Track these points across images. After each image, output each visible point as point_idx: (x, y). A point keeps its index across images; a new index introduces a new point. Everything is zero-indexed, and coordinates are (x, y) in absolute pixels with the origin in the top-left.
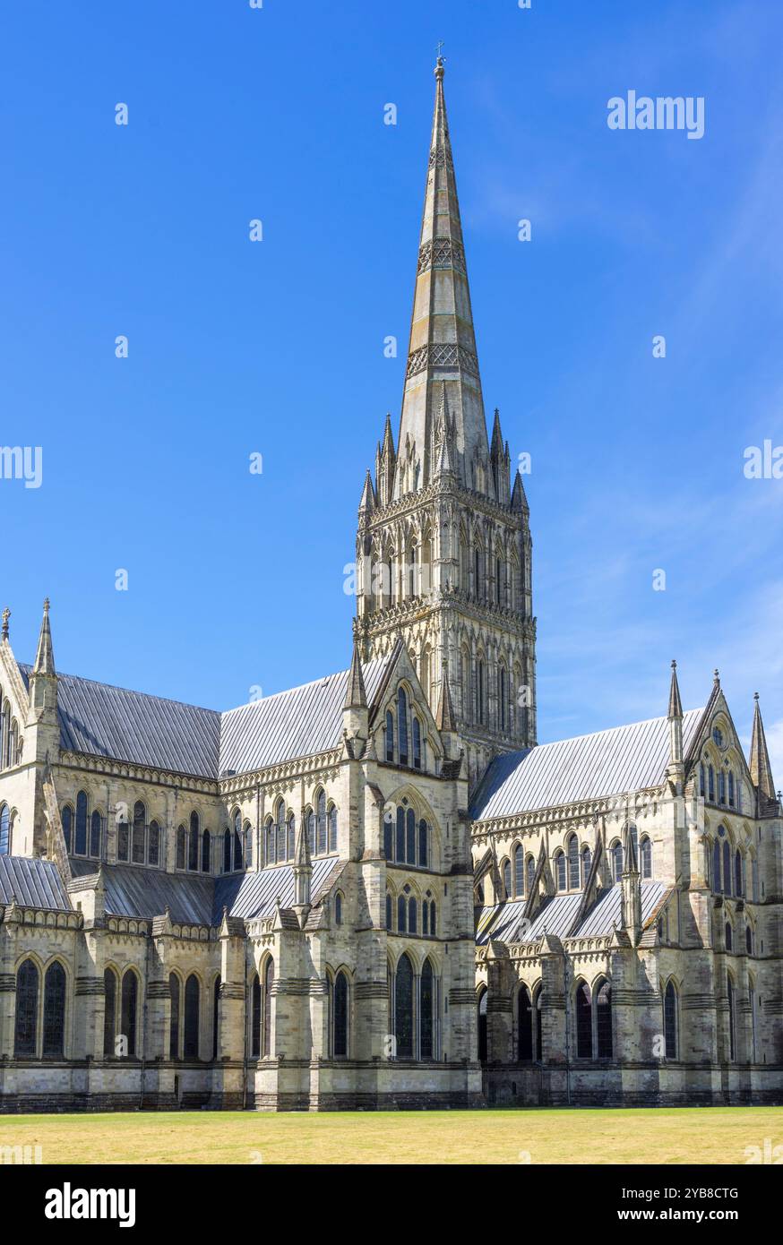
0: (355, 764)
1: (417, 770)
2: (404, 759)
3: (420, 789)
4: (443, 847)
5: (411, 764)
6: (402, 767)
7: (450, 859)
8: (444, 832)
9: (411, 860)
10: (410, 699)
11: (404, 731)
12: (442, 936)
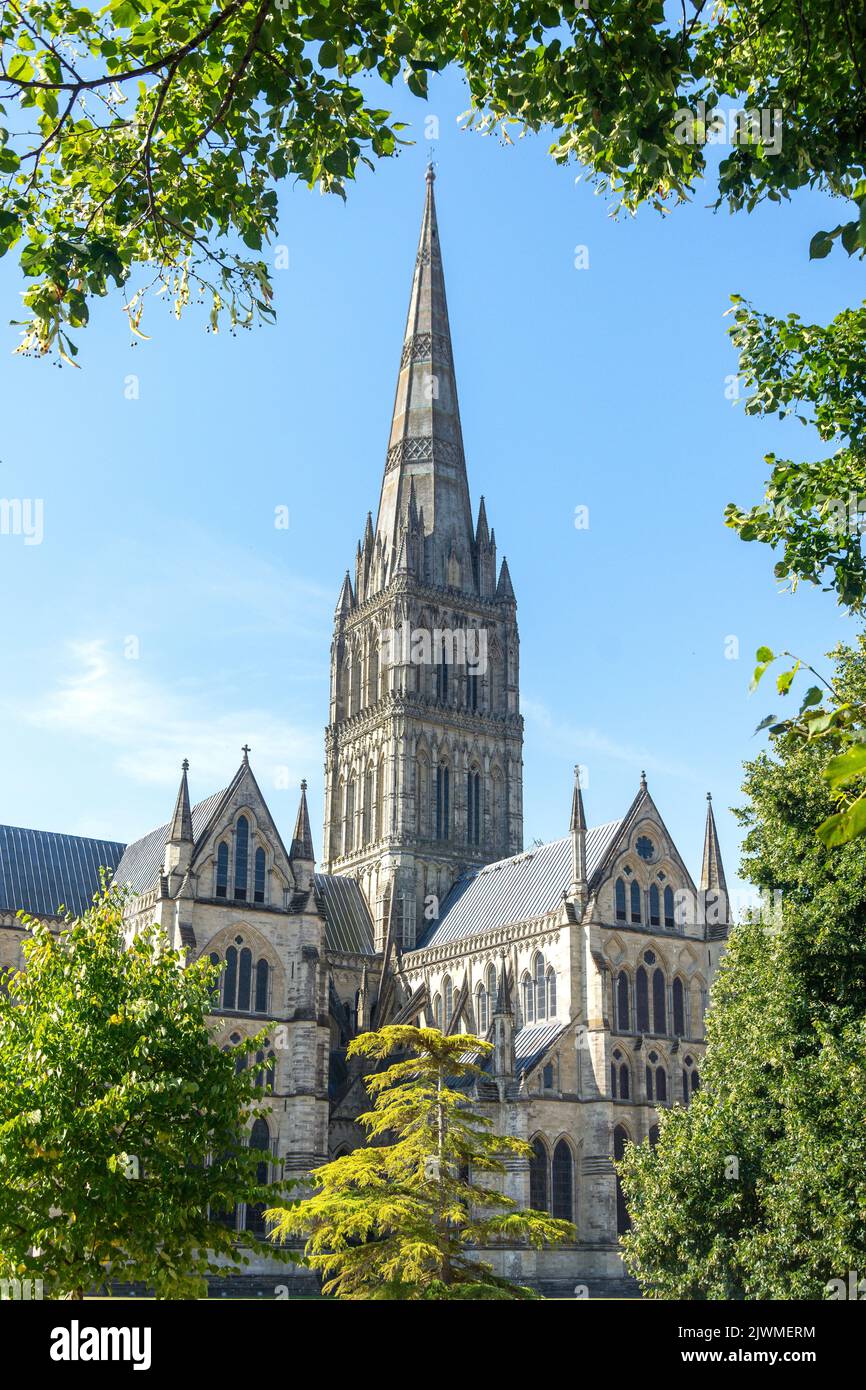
0: (170, 903)
1: (259, 904)
2: (240, 893)
3: (257, 926)
4: (287, 990)
5: (250, 898)
6: (239, 902)
7: (293, 1003)
8: (288, 972)
9: (244, 1004)
10: (253, 827)
11: (241, 863)
12: (282, 1091)
